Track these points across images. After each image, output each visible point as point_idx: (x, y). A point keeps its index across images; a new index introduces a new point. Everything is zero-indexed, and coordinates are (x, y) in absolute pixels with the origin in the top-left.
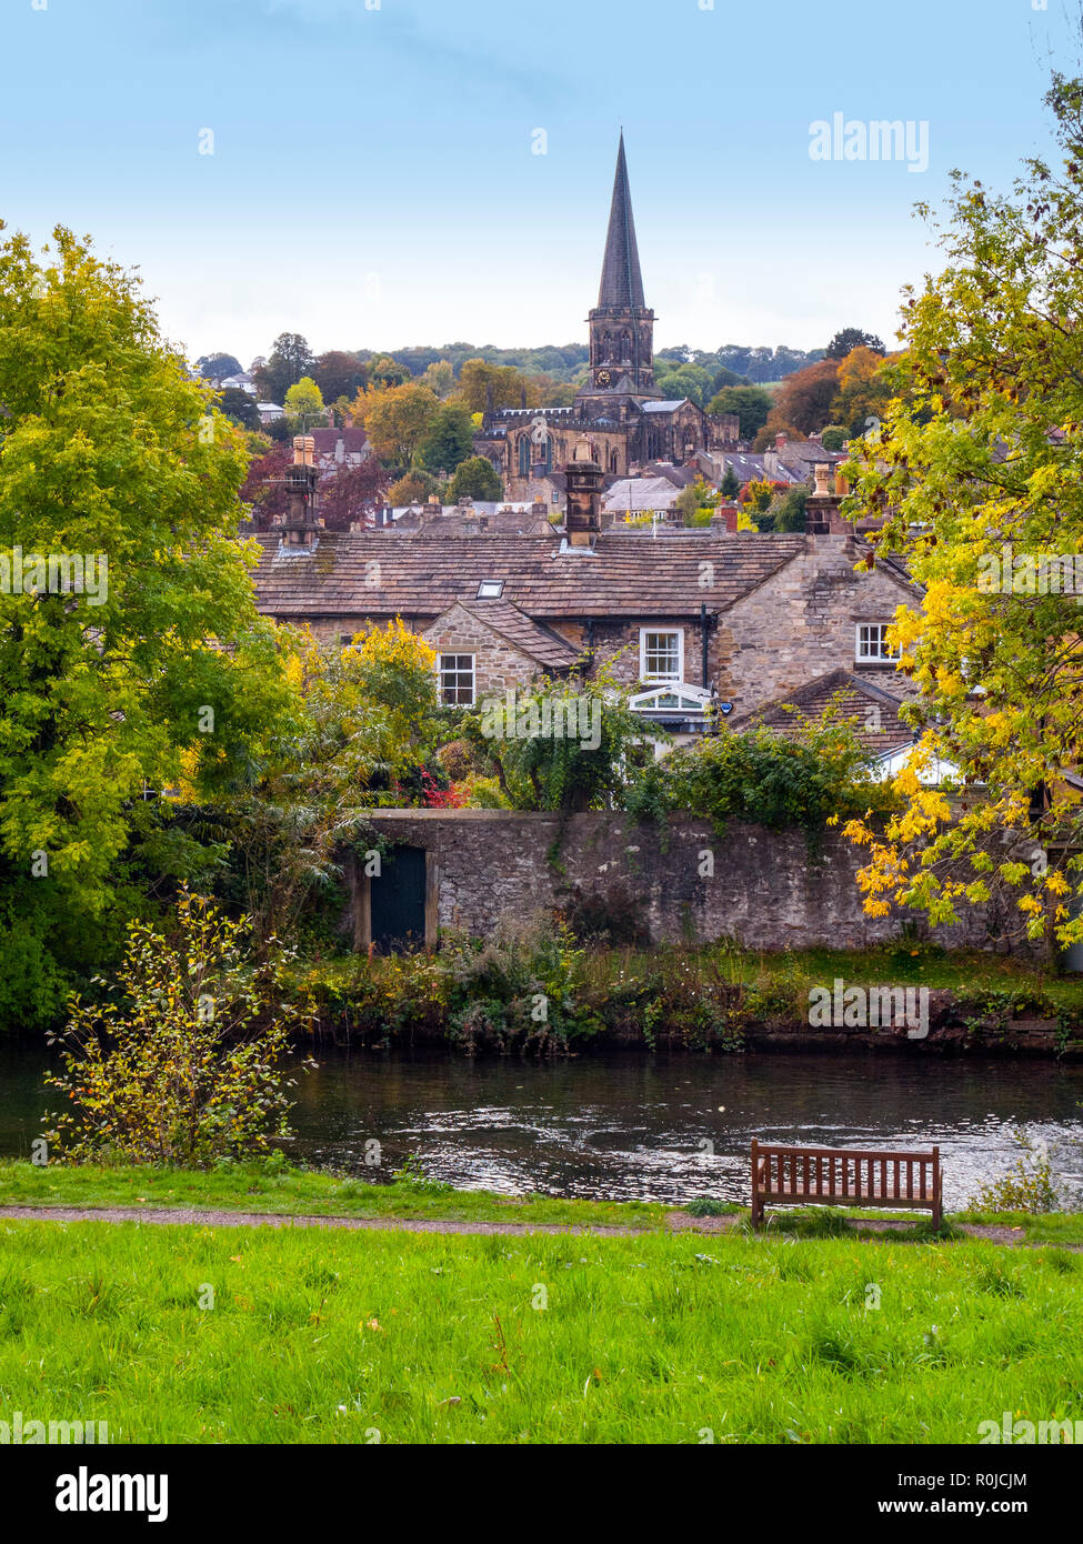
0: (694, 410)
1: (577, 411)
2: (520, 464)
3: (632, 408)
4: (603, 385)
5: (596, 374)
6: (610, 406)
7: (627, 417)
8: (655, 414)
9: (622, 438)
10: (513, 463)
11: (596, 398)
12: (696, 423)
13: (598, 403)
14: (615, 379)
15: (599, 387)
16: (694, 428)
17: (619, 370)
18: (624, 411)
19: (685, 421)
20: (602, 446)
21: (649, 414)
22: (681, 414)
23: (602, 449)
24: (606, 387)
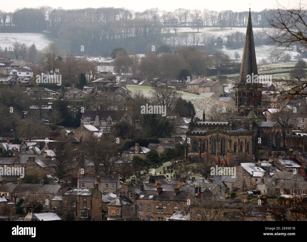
0: (280, 126)
1: (231, 125)
2: (212, 149)
3: (255, 124)
4: (242, 114)
5: (239, 110)
6: (245, 123)
7: (253, 128)
8: (265, 128)
9: (251, 137)
10: (209, 148)
11: (239, 120)
12: (280, 131)
13: (240, 122)
14: (247, 113)
15: (240, 115)
16: (280, 133)
17: (249, 109)
18: (251, 126)
19: (277, 130)
20: (244, 141)
21: (262, 127)
22: (275, 127)
23: (244, 143)
24: (243, 115)
